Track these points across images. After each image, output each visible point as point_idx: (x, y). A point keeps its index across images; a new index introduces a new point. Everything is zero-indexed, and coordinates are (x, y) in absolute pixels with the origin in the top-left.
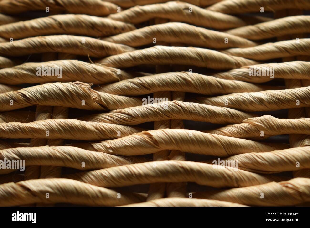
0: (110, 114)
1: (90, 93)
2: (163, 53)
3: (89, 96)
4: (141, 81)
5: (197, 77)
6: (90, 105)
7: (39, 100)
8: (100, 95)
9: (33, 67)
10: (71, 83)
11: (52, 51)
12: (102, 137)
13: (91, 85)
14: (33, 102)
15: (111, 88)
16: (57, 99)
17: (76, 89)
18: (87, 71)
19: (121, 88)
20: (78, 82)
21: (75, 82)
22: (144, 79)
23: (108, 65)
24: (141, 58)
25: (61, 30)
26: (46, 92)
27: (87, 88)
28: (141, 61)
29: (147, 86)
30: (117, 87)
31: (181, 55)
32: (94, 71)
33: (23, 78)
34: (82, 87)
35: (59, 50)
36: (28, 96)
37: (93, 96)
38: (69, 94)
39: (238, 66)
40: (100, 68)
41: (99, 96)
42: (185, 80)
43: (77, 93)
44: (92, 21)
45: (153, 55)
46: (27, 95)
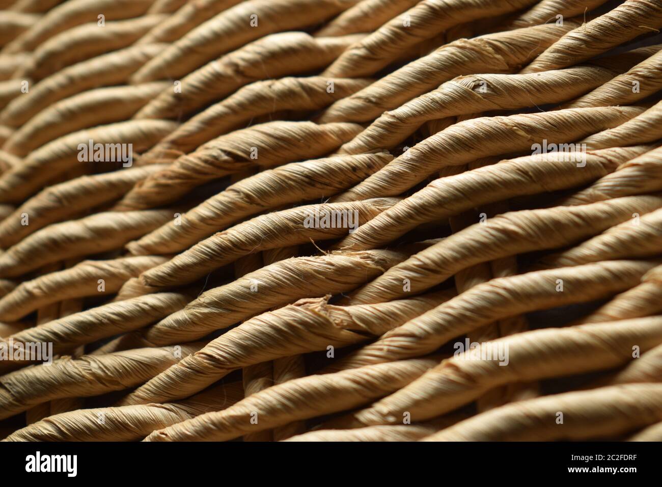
0: (379, 344)
1: (328, 314)
2: (447, 191)
3: (328, 321)
4: (419, 260)
5: (527, 218)
6: (336, 337)
7: (239, 358)
8: (350, 312)
9: (216, 297)
10: (289, 306)
11: (245, 253)
12: (370, 394)
13: (328, 300)
14: (229, 365)
15: (370, 292)
16: (270, 346)
17: (299, 315)
18: (316, 274)
19: (389, 286)
20: (301, 301)
21: (297, 303)
22: (424, 256)
23: (355, 249)
24: (409, 216)
25: (254, 208)
26: (247, 339)
27: (320, 308)
28: (412, 221)
29: (434, 268)
30: (381, 286)
31: (484, 185)
32: (330, 269)
33: (205, 322)
34: (310, 308)
35: (258, 247)
36: (217, 357)
37: (335, 320)
38: (289, 329)
39: (610, 166)
40: (339, 259)
41: (349, 314)
42: (504, 231)
43: (303, 323)
44: (306, 171)
45: (429, 203)
46: (214, 355)
